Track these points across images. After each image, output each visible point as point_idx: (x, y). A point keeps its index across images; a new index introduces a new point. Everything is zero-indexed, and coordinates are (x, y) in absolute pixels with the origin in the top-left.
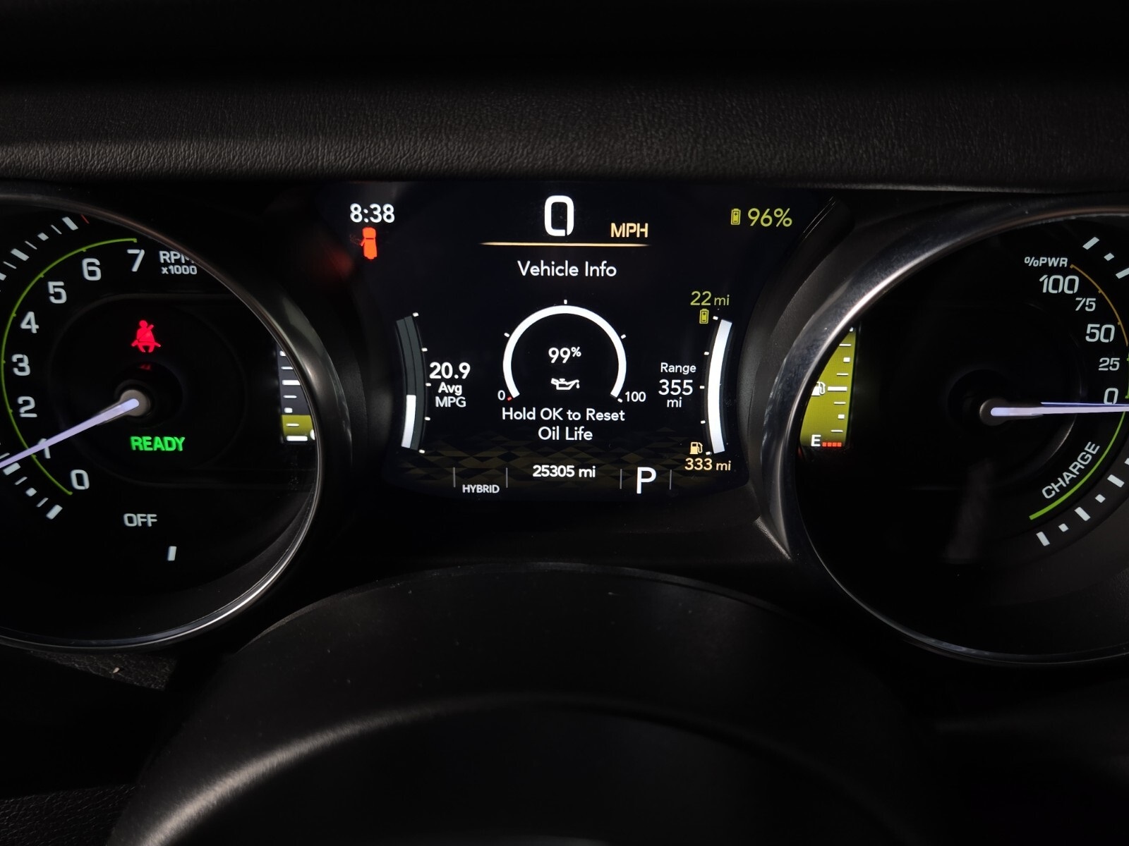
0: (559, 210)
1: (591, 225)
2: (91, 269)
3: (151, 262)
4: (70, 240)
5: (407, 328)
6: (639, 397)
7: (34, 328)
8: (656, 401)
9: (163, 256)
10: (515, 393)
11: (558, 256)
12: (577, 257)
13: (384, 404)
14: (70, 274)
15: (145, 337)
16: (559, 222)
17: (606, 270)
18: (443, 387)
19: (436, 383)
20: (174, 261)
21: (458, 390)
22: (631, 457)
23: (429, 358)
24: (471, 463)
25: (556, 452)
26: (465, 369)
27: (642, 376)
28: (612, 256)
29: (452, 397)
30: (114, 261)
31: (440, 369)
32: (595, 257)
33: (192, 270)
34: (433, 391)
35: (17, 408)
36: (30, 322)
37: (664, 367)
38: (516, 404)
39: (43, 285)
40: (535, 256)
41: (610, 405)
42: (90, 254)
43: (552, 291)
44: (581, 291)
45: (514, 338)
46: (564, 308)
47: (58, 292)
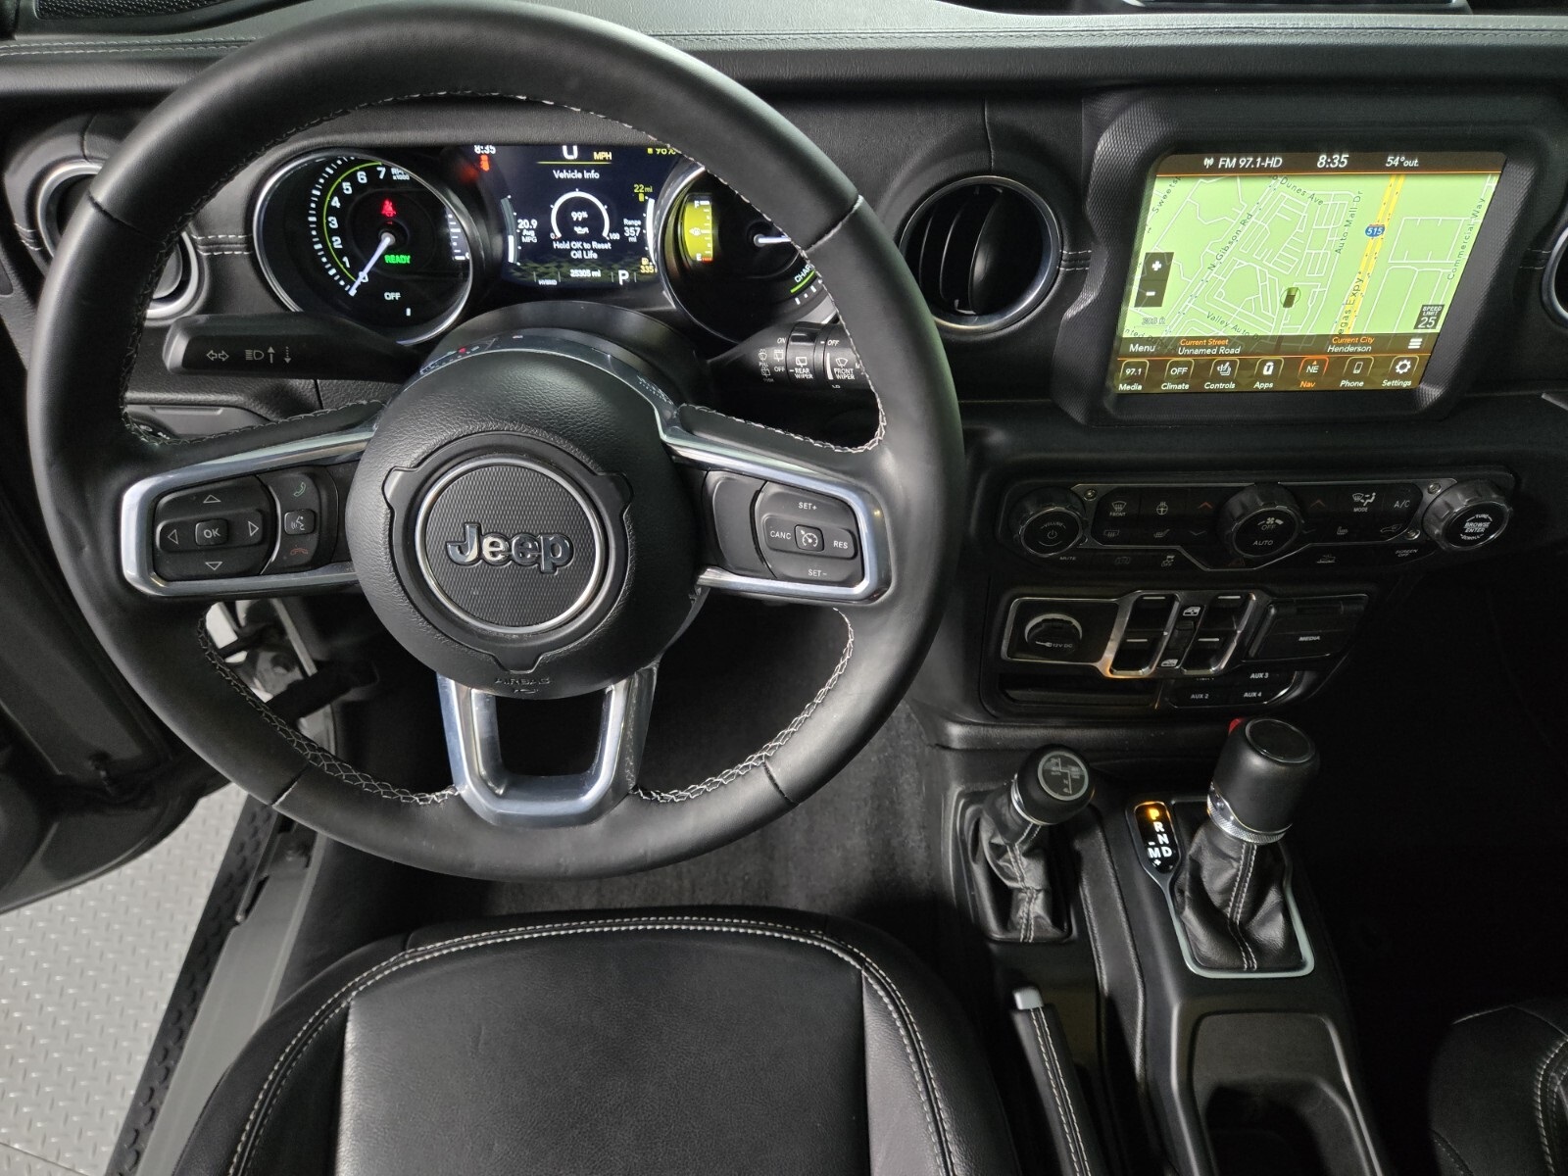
0: (570, 147)
1: (585, 155)
2: (362, 177)
3: (389, 174)
4: (352, 164)
5: (506, 203)
6: (616, 236)
7: (338, 205)
8: (624, 239)
9: (394, 171)
10: (559, 235)
11: (571, 168)
12: (581, 169)
13: (498, 241)
14: (352, 179)
15: (388, 208)
16: (570, 153)
17: (594, 175)
18: (525, 232)
19: (522, 230)
20: (400, 174)
21: (532, 233)
22: (615, 266)
23: (517, 218)
24: (542, 269)
25: (581, 263)
26: (535, 223)
27: (617, 227)
28: (597, 168)
29: (530, 237)
30: (372, 173)
31: (523, 223)
32: (588, 169)
33: (407, 178)
34: (521, 234)
35: (332, 242)
36: (336, 203)
37: (626, 221)
38: (560, 240)
39: (340, 185)
40: (561, 168)
41: (603, 241)
42: (361, 170)
43: (571, 185)
44: (584, 185)
45: (555, 208)
46: (577, 194)
47: (347, 188)
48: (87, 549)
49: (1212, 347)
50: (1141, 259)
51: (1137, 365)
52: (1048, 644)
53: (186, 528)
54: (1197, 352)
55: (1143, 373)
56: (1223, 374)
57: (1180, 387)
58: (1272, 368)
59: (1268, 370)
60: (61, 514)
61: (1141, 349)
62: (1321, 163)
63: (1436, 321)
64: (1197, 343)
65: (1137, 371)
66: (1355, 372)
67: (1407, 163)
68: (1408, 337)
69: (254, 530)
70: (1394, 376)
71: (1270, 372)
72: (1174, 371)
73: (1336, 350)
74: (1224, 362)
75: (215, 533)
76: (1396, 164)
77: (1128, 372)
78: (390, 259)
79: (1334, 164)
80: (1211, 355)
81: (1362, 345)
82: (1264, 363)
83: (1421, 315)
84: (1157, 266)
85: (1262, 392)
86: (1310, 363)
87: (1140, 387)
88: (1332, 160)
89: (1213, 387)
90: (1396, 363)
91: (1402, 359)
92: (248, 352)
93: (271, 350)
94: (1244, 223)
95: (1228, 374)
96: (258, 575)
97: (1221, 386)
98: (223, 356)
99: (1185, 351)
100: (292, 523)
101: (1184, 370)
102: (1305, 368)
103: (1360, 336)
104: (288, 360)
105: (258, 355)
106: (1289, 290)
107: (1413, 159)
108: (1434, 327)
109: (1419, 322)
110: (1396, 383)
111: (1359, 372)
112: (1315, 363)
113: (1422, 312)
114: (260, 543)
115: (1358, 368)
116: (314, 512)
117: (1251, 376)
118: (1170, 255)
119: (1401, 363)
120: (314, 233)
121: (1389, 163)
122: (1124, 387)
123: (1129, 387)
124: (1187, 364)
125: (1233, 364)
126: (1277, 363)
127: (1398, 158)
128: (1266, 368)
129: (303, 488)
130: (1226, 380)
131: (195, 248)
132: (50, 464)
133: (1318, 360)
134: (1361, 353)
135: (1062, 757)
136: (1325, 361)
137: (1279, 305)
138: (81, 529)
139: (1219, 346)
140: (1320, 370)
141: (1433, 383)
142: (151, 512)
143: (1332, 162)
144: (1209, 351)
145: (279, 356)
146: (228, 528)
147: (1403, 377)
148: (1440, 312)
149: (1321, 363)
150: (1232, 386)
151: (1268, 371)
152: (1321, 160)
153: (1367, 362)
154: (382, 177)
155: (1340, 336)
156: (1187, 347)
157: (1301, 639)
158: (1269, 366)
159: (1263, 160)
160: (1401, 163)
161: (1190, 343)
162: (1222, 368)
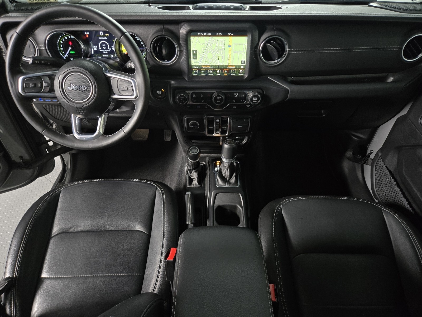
0: (101, 33)
1: (104, 35)
2: (66, 38)
3: (70, 37)
4: (64, 35)
5: (91, 43)
6: (110, 49)
7: (62, 43)
8: (112, 49)
9: (71, 37)
10: (101, 49)
11: (102, 37)
12: (104, 37)
13: (90, 50)
14: (64, 38)
15: (71, 43)
16: (101, 34)
17: (106, 38)
18: (95, 48)
20: (72, 37)
21: (96, 48)
22: (111, 54)
23: (93, 46)
24: (98, 55)
25: (105, 54)
26: (96, 46)
27: (111, 47)
28: (106, 37)
29: (96, 49)
30: (68, 37)
31: (94, 47)
32: (105, 37)
33: (74, 38)
35: (61, 49)
36: (62, 42)
37: (112, 46)
38: (101, 50)
39: (62, 39)
40: (100, 37)
41: (108, 50)
43: (102, 40)
44: (104, 40)
45: (100, 44)
46: (103, 41)
47: (64, 40)
48: (14, 87)
49: (208, 67)
50: (192, 51)
51: (196, 70)
52: (193, 127)
53: (29, 84)
54: (205, 68)
55: (197, 72)
57: (204, 74)
60: (10, 81)
61: (196, 67)
62: (217, 35)
63: (244, 63)
64: (205, 66)
68: (240, 66)
69: (39, 85)
70: (240, 73)
72: (202, 72)
73: (229, 68)
74: (210, 70)
75: (33, 85)
77: (194, 71)
78: (71, 52)
79: (219, 35)
80: (208, 69)
81: (233, 67)
82: (217, 70)
83: (241, 62)
84: (195, 52)
85: (218, 75)
86: (225, 70)
87: (197, 75)
89: (209, 74)
90: (240, 71)
91: (241, 70)
92: (42, 62)
93: (46, 62)
94: (207, 45)
96: (40, 93)
97: (211, 74)
98: (38, 62)
99: (203, 68)
100: (45, 84)
101: (204, 71)
102: (224, 71)
103: (232, 65)
104: (49, 64)
105: (44, 62)
106: (218, 57)
107: (232, 34)
108: (244, 64)
109: (241, 63)
110: (241, 74)
113: (241, 61)
114: (40, 88)
116: (49, 83)
117: (216, 73)
118: (196, 50)
119: (241, 71)
120: (58, 47)
121: (228, 34)
122: (194, 74)
123: (195, 74)
124: (204, 70)
125: (212, 70)
126: (219, 70)
129: (47, 79)
131: (37, 48)
132: (9, 73)
134: (233, 69)
135: (195, 148)
137: (217, 59)
138: (13, 83)
139: (209, 67)
140: (227, 72)
141: (246, 74)
142: (23, 81)
144: (207, 68)
145: (47, 63)
146: (35, 85)
147: (242, 73)
148: (244, 62)
149: (227, 70)
150: (213, 74)
151: (218, 72)
153: (235, 70)
154: (69, 38)
155: (229, 65)
156: (204, 67)
157: (239, 126)
159: (208, 34)
160: (230, 34)
161: (204, 66)
162: (210, 71)
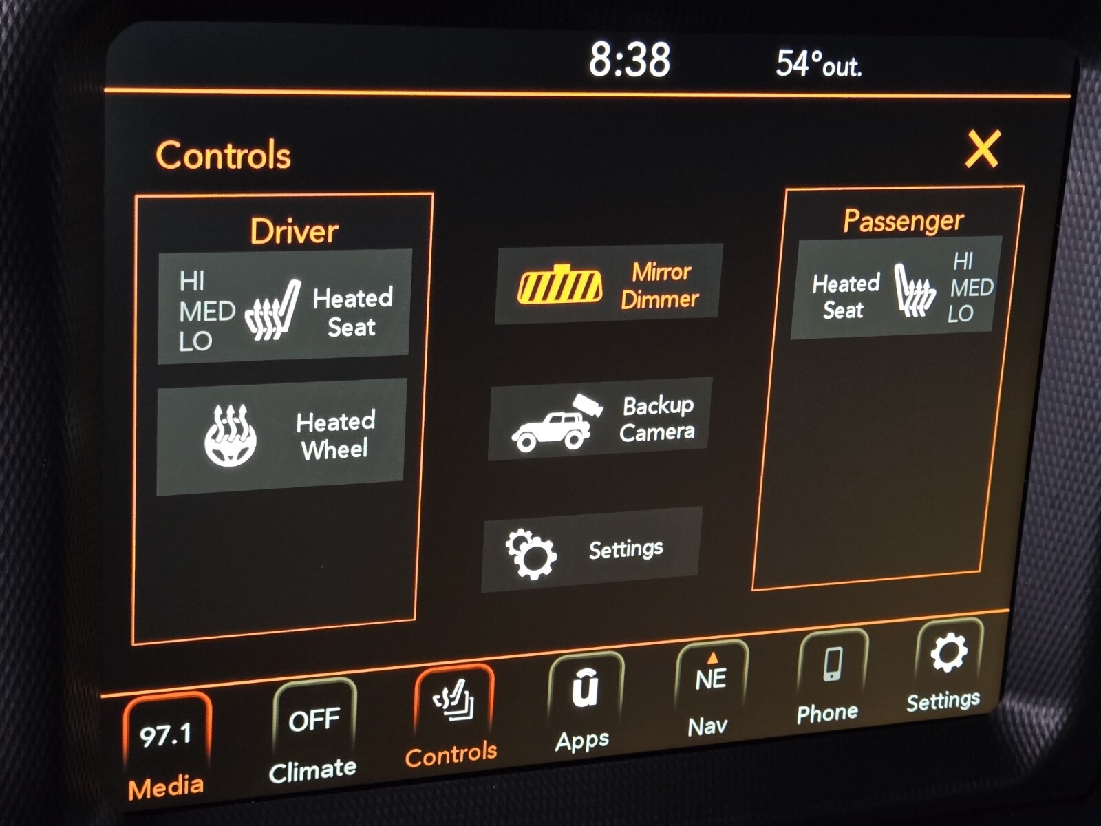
55: (198, 731)
56: (454, 717)
57: (328, 771)
58: (594, 684)
59: (585, 693)
62: (600, 65)
65: (176, 733)
66: (827, 677)
67: (831, 69)
70: (935, 682)
71: (592, 700)
72: (299, 721)
74: (448, 680)
76: (804, 69)
77: (147, 736)
79: (636, 67)
82: (567, 671)
85: (583, 760)
86: (697, 660)
87: (199, 786)
88: (629, 56)
89: (432, 759)
90: (929, 644)
91: (942, 631)
95: (468, 713)
97: (455, 755)
101: (330, 715)
102: (689, 678)
107: (845, 59)
110: (942, 701)
111: (837, 676)
112: (713, 659)
115: (832, 668)
117: (541, 717)
119: (941, 643)
121: (784, 67)
122: (143, 791)
123: (159, 790)
125: (477, 684)
126: (605, 668)
127: (804, 54)
128: (577, 686)
130: (466, 734)
133: (719, 650)
136: (739, 648)
140: (732, 678)
141: (1035, 691)
143: (628, 61)
147: (957, 682)
150: (490, 752)
151: (586, 695)
152: (597, 57)
153: (853, 644)
158: (586, 681)
160: (815, 68)
162: (443, 699)
